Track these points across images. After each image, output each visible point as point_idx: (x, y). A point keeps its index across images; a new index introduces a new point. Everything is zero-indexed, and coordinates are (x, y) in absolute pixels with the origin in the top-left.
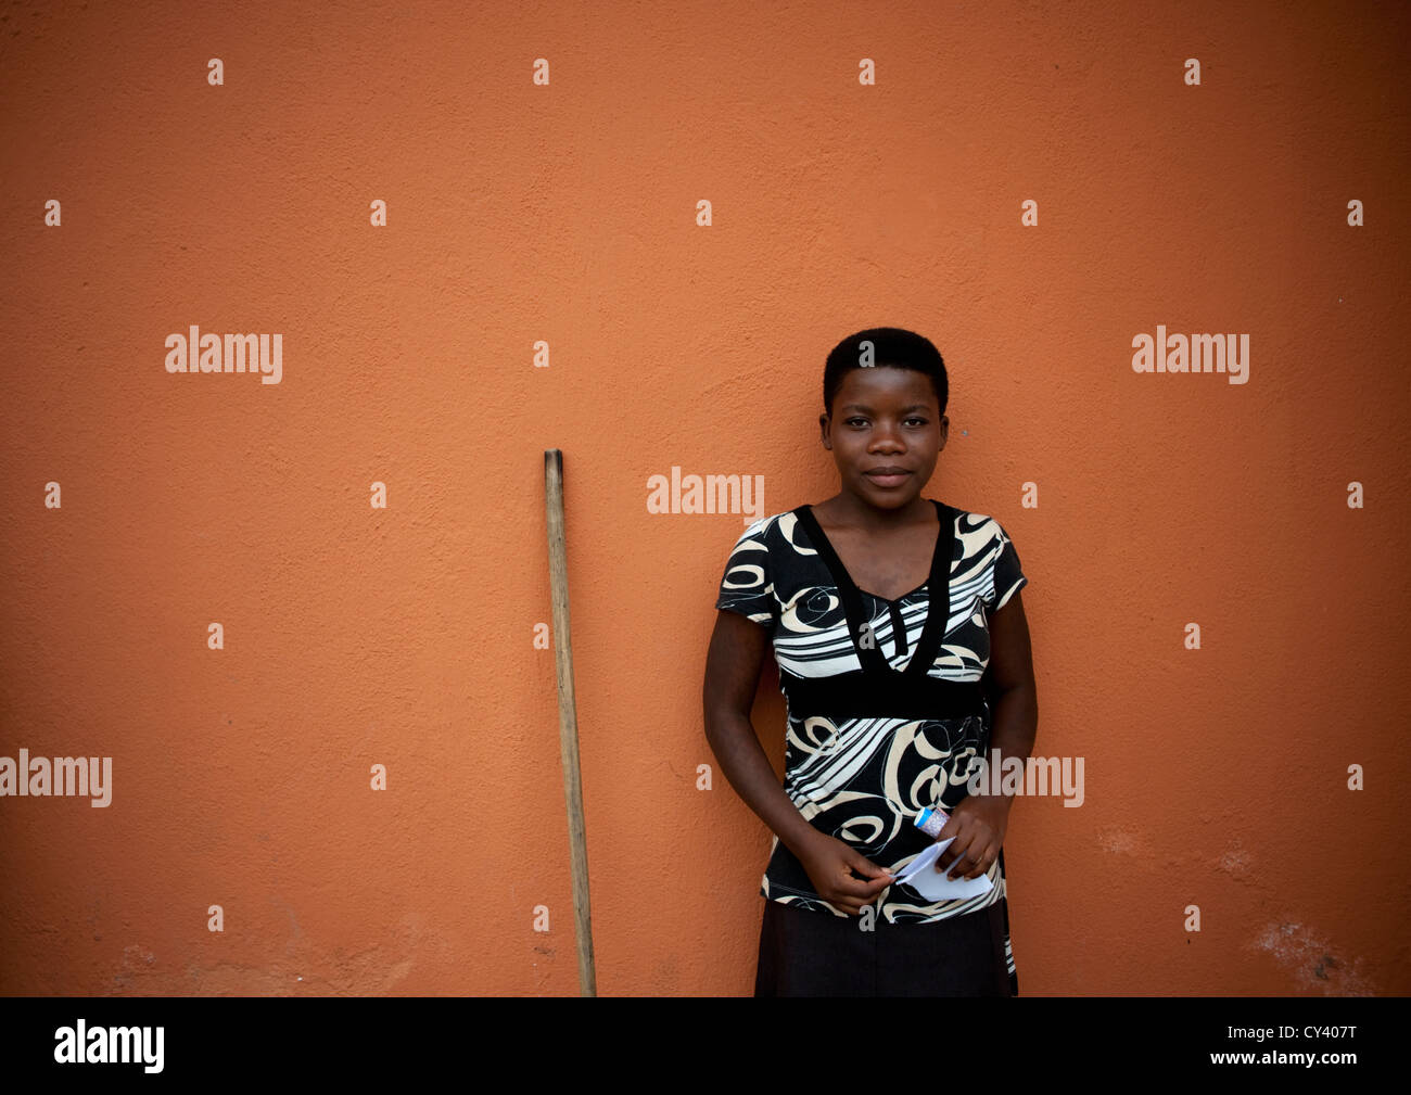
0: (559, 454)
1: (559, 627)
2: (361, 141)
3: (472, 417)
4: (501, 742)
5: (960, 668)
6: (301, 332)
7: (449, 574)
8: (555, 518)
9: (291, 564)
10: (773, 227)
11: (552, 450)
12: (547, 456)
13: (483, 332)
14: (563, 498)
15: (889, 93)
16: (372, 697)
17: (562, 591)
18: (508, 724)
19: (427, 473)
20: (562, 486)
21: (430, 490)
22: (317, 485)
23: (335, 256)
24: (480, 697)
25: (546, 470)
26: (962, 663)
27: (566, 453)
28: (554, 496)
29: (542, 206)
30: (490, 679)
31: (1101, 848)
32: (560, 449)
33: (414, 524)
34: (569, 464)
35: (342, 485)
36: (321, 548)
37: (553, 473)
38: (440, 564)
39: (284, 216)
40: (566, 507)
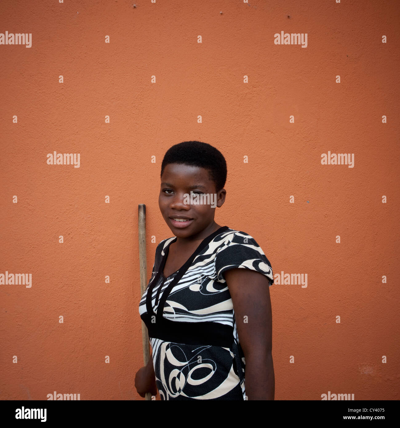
0: (144, 206)
1: (142, 277)
2: (68, 78)
3: (109, 190)
4: (116, 323)
5: (173, 313)
6: (41, 154)
7: (98, 253)
8: (142, 232)
9: (33, 247)
10: (233, 117)
11: (142, 204)
12: (139, 207)
13: (115, 156)
14: (145, 224)
15: (280, 65)
16: (64, 303)
17: (144, 262)
18: (120, 316)
19: (89, 212)
20: (145, 219)
21: (91, 219)
22: (46, 216)
23: (56, 124)
24: (109, 304)
25: (139, 212)
26: (173, 311)
27: (147, 205)
28: (142, 223)
29: (140, 106)
30: (113, 297)
31: (360, 372)
32: (145, 204)
33: (84, 233)
34: (148, 210)
35: (56, 216)
36: (46, 241)
37: (142, 213)
38: (94, 249)
39: (36, 107)
40: (146, 227)
